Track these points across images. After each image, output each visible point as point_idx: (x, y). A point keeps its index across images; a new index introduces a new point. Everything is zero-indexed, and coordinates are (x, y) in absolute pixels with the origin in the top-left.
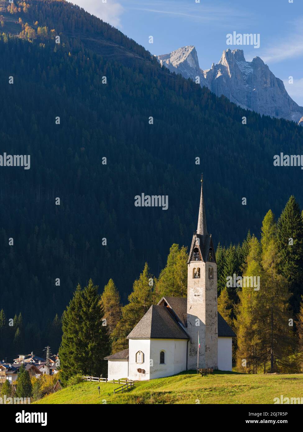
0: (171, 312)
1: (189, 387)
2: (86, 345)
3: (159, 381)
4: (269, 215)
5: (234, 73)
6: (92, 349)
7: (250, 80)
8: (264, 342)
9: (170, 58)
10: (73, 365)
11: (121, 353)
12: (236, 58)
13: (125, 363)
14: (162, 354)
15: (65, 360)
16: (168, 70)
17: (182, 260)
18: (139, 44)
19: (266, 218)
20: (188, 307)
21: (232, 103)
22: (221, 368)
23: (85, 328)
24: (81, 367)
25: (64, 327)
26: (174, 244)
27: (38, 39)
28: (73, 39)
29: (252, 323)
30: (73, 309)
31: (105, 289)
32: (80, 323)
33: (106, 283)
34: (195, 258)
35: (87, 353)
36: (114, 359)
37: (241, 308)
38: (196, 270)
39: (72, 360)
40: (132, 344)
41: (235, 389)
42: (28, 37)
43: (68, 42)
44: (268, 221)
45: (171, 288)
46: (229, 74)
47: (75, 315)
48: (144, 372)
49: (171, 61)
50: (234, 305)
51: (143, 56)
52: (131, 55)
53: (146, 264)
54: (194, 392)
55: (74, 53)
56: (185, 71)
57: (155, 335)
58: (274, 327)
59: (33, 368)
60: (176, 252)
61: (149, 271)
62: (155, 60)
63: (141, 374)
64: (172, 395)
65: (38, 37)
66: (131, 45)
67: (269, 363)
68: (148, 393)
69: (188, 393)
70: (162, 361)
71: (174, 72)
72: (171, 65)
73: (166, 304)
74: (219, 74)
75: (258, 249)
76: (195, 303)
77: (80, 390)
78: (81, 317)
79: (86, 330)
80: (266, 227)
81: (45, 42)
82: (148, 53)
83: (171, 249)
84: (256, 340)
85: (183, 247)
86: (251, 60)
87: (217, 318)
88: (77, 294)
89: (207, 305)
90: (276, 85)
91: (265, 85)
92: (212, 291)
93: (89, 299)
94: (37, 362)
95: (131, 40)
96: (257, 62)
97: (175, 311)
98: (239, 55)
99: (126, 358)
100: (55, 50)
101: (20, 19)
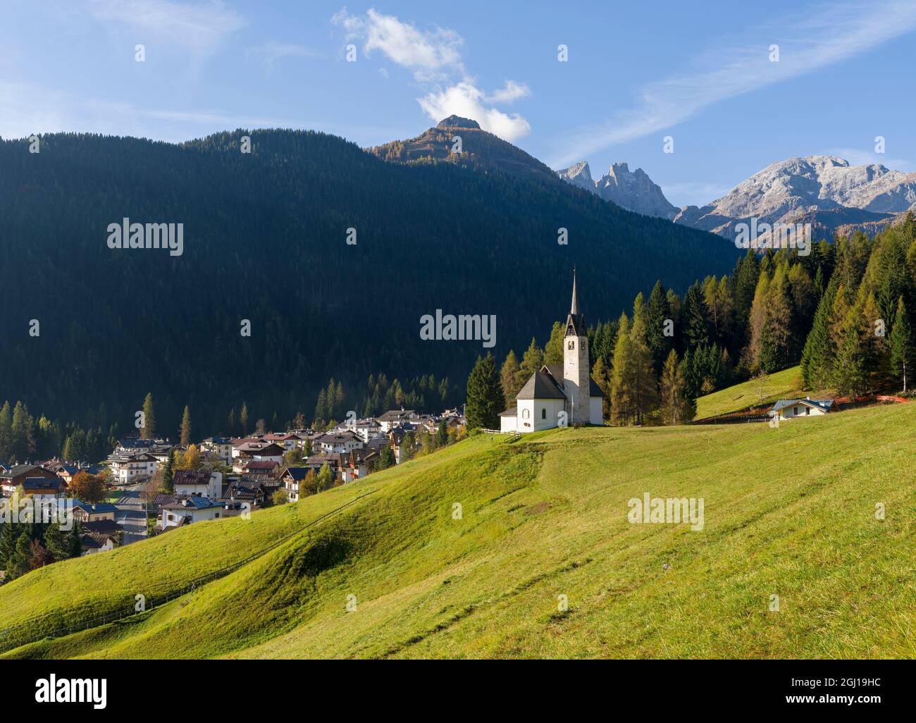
0: (551, 377)
1: (561, 439)
2: (486, 404)
3: (541, 433)
4: (640, 296)
5: (621, 182)
6: (491, 407)
7: (633, 187)
8: (632, 401)
10: (476, 420)
11: (511, 410)
12: (621, 170)
13: (515, 418)
14: (544, 411)
15: (469, 416)
16: (565, 182)
19: (637, 299)
20: (565, 372)
21: (618, 207)
22: (592, 423)
23: (485, 390)
24: (483, 421)
25: (468, 390)
26: (556, 322)
28: (488, 160)
29: (622, 384)
30: (475, 375)
31: (507, 358)
32: (481, 386)
33: (508, 354)
34: (570, 333)
35: (486, 410)
36: (505, 415)
37: (613, 373)
38: (571, 343)
39: (475, 416)
40: (520, 403)
41: (598, 440)
42: (453, 160)
43: (484, 162)
45: (554, 358)
46: (616, 183)
47: (478, 380)
48: (529, 426)
49: (568, 174)
50: (608, 370)
51: (544, 172)
52: (536, 171)
53: (534, 339)
54: (564, 443)
55: (489, 171)
56: (580, 182)
57: (538, 396)
58: (639, 388)
59: (455, 420)
60: (557, 328)
61: (536, 344)
62: (554, 175)
63: (527, 427)
64: (546, 445)
65: (461, 160)
67: (636, 417)
68: (525, 444)
69: (559, 444)
70: (544, 417)
72: (568, 177)
73: (547, 371)
74: (608, 184)
75: (628, 324)
76: (570, 370)
77: (478, 440)
78: (482, 382)
79: (486, 392)
80: (637, 306)
81: (466, 163)
82: (549, 168)
83: (554, 325)
84: (625, 398)
85: (562, 324)
86: (634, 171)
87: (588, 382)
88: (478, 364)
89: (580, 371)
90: (655, 190)
91: (646, 191)
92: (584, 360)
94: (459, 415)
95: (536, 159)
96: (639, 173)
97: (554, 376)
98: (624, 167)
99: (515, 414)
100: (475, 170)
101: (446, 146)
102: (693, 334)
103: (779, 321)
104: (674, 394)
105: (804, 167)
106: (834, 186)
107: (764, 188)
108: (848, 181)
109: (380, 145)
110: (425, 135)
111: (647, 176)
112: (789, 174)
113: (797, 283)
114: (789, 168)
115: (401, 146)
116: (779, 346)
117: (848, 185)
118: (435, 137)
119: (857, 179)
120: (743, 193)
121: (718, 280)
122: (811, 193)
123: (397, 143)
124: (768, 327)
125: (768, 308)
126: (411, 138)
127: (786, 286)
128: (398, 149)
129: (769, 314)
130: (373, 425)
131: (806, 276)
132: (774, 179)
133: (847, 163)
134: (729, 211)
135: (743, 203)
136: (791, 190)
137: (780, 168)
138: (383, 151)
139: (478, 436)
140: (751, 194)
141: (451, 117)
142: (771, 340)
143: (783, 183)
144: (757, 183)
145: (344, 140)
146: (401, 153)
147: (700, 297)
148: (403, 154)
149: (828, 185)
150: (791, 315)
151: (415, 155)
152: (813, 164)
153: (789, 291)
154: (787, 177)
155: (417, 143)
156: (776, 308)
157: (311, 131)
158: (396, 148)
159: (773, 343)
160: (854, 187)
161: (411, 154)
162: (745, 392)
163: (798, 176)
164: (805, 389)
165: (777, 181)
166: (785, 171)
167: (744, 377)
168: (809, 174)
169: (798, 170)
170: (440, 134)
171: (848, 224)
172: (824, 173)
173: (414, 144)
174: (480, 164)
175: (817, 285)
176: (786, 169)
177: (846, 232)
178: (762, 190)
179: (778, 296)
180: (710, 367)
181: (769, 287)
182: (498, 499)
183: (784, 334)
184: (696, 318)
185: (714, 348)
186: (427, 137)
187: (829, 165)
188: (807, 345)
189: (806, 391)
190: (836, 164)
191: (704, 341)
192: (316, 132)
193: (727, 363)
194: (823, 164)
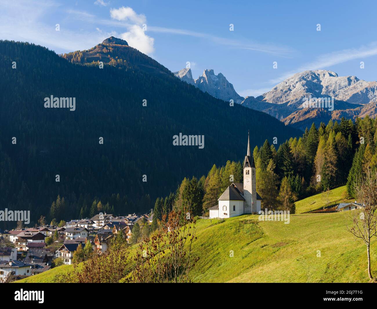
0: (236, 189)
3: (234, 218)
5: (209, 81)
6: (195, 206)
7: (217, 84)
9: (178, 73)
11: (215, 207)
12: (210, 74)
13: (217, 211)
14: (234, 207)
16: (178, 79)
17: (233, 168)
18: (166, 67)
20: (244, 186)
23: (192, 197)
26: (228, 161)
27: (118, 65)
28: (134, 65)
31: (183, 182)
32: (189, 195)
34: (247, 166)
36: (212, 209)
38: (247, 171)
40: (220, 202)
42: (113, 64)
43: (132, 66)
44: (256, 151)
46: (207, 81)
48: (227, 214)
49: (179, 75)
52: (162, 72)
55: (135, 72)
56: (186, 80)
57: (231, 199)
60: (229, 164)
62: (173, 74)
63: (225, 215)
66: (162, 68)
70: (234, 210)
71: (183, 81)
72: (179, 77)
73: (234, 186)
74: (202, 81)
75: (260, 163)
76: (247, 185)
78: (190, 192)
81: (121, 66)
82: (170, 71)
83: (227, 163)
85: (233, 162)
86: (217, 75)
89: (252, 186)
90: (229, 86)
91: (224, 87)
92: (254, 180)
93: (193, 184)
96: (220, 75)
97: (238, 189)
98: (212, 72)
99: (217, 208)
100: (126, 71)
101: (109, 55)
102: (285, 169)
103: (331, 163)
104: (287, 200)
105: (313, 76)
106: (330, 87)
107: (292, 87)
108: (338, 85)
109: (68, 53)
110: (95, 48)
111: (225, 78)
112: (305, 80)
113: (340, 142)
114: (305, 76)
115: (81, 54)
116: (331, 176)
117: (338, 88)
118: (102, 50)
119: (343, 84)
120: (280, 90)
121: (297, 140)
122: (317, 91)
123: (78, 52)
124: (325, 166)
125: (325, 155)
126: (87, 49)
127: (334, 144)
128: (79, 56)
129: (326, 159)
130: (90, 223)
131: (344, 139)
132: (297, 82)
133: (337, 75)
134: (272, 100)
135: (279, 95)
136: (307, 89)
137: (300, 76)
138: (70, 56)
139: (199, 220)
140: (284, 91)
141: (111, 38)
142: (327, 173)
143: (302, 85)
144: (287, 84)
145: (47, 49)
146: (81, 58)
147: (288, 149)
148: (82, 59)
149: (327, 87)
150: (337, 159)
151: (90, 60)
152: (318, 74)
153: (336, 147)
154: (304, 82)
155: (91, 52)
156: (330, 156)
157: (26, 43)
158: (78, 55)
159: (328, 174)
160: (341, 89)
161: (87, 59)
162: (316, 200)
163: (310, 81)
164: (348, 198)
165: (299, 83)
166: (303, 78)
167: (313, 192)
168: (316, 80)
169: (310, 77)
170: (105, 48)
171: (338, 110)
172: (324, 79)
173: (89, 53)
174: (129, 67)
175: (349, 144)
176: (303, 77)
177: (337, 114)
178: (290, 88)
179: (331, 149)
180: (295, 187)
181: (326, 144)
182: (250, 243)
183: (334, 170)
184: (287, 160)
185: (297, 177)
186: (97, 49)
187: (327, 75)
188: (349, 175)
189: (350, 199)
190: (331, 75)
191: (291, 173)
192: (30, 43)
193: (304, 185)
194: (324, 75)
